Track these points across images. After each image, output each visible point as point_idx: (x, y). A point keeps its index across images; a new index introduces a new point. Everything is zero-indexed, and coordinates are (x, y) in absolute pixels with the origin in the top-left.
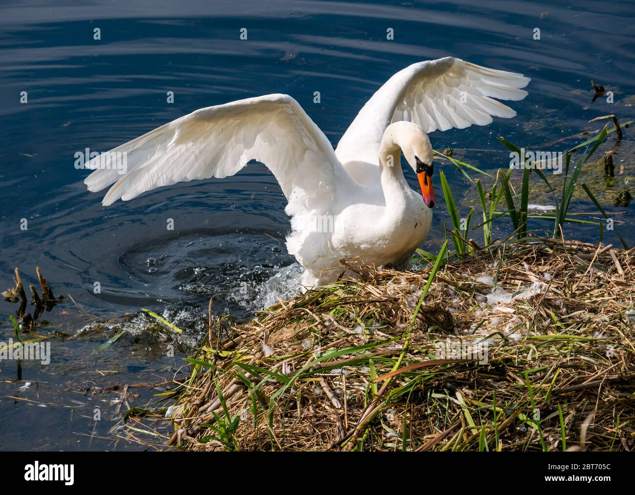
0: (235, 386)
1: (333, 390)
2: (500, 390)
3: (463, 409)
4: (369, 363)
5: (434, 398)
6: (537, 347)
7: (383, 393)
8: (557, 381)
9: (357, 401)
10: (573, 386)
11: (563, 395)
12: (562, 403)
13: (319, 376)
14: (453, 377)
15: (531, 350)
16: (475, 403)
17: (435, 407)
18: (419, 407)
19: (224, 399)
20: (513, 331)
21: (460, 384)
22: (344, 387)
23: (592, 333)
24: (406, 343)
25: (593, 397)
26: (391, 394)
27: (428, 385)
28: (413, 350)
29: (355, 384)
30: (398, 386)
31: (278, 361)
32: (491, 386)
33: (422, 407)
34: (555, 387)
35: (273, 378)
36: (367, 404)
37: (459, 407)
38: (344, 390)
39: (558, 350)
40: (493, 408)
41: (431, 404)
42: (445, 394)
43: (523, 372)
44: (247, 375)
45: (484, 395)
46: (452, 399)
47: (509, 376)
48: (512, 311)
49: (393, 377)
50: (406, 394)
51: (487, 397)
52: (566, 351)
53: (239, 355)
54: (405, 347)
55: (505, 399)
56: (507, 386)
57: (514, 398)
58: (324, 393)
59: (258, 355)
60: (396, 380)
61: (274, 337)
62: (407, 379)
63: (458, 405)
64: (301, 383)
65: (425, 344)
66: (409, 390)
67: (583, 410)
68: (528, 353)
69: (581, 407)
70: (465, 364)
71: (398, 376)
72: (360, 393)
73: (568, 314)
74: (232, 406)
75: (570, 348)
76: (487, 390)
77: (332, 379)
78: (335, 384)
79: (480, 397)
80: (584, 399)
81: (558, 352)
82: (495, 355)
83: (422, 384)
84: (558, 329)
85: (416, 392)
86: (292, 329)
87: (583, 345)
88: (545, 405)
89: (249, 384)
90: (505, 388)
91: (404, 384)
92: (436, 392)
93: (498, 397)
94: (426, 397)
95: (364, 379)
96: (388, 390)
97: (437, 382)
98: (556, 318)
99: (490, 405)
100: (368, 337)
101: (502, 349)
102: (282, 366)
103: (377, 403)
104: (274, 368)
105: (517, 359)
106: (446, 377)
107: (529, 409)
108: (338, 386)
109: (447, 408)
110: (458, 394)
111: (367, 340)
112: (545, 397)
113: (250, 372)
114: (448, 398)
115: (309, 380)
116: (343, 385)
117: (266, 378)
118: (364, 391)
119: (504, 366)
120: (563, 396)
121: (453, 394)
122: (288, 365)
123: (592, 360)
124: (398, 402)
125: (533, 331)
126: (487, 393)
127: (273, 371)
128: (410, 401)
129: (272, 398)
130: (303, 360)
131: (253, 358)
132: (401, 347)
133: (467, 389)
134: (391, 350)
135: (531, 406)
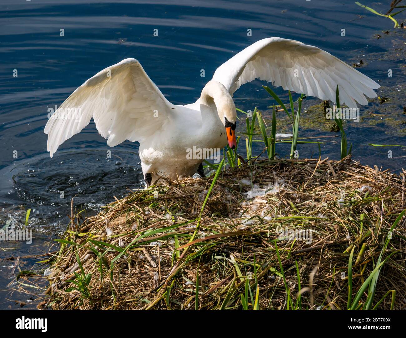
0: (88, 255)
1: (152, 255)
2: (258, 253)
3: (235, 266)
4: (174, 238)
5: (216, 259)
6: (282, 224)
7: (183, 257)
8: (295, 246)
9: (167, 262)
10: (304, 249)
11: (298, 254)
12: (298, 260)
13: (142, 247)
14: (228, 245)
15: (278, 226)
16: (243, 261)
17: (217, 265)
18: (206, 265)
19: (81, 264)
20: (266, 215)
21: (233, 250)
22: (159, 253)
23: (317, 214)
24: (198, 224)
25: (318, 255)
26: (188, 257)
27: (213, 251)
28: (203, 229)
29: (166, 251)
30: (193, 252)
31: (116, 238)
32: (253, 250)
33: (208, 265)
34: (293, 250)
35: (113, 249)
36: (173, 264)
37: (232, 264)
38: (158, 255)
39: (295, 226)
40: (253, 265)
41: (214, 263)
42: (223, 256)
43: (272, 241)
44: (96, 247)
45: (248, 256)
46: (227, 259)
47: (264, 243)
48: (265, 202)
49: (190, 246)
50: (198, 257)
51: (250, 257)
52: (300, 227)
53: (91, 235)
54: (197, 226)
55: (262, 258)
56: (263, 250)
57: (267, 257)
58: (146, 258)
59: (104, 234)
60: (192, 248)
61: (113, 222)
62: (198, 247)
63: (231, 263)
64: (131, 252)
65: (210, 225)
66: (200, 254)
67: (311, 264)
68: (276, 229)
69: (310, 262)
70: (236, 237)
71: (193, 246)
72: (168, 257)
73: (301, 203)
74: (87, 268)
75: (302, 224)
76: (250, 253)
77: (151, 249)
78: (152, 252)
79: (246, 258)
80: (312, 257)
81: (295, 227)
82: (255, 230)
83: (208, 250)
84: (295, 212)
85: (204, 255)
86: (125, 217)
87: (311, 222)
88: (287, 261)
89: (97, 253)
90: (261, 251)
91: (197, 251)
92: (217, 255)
93: (257, 257)
94: (211, 258)
95: (171, 248)
96: (187, 254)
97: (218, 249)
98: (293, 206)
99: (252, 263)
100: (174, 221)
101: (259, 226)
102: (118, 241)
103: (180, 263)
104: (113, 243)
105: (269, 232)
106: (224, 245)
108: (155, 253)
109: (224, 265)
110: (231, 256)
111: (173, 223)
112: (287, 256)
113: (98, 245)
114: (225, 258)
115: (136, 250)
116: (158, 252)
117: (109, 249)
118: (171, 256)
119: (260, 237)
120: (299, 256)
121: (228, 256)
122: (122, 240)
123: (317, 232)
124: (193, 262)
125: (279, 214)
126: (250, 255)
127: (113, 245)
128: (201, 261)
129: (112, 262)
130: (132, 237)
131: (100, 237)
132: (194, 227)
133: (237, 252)
134: (189, 229)
135: (278, 263)
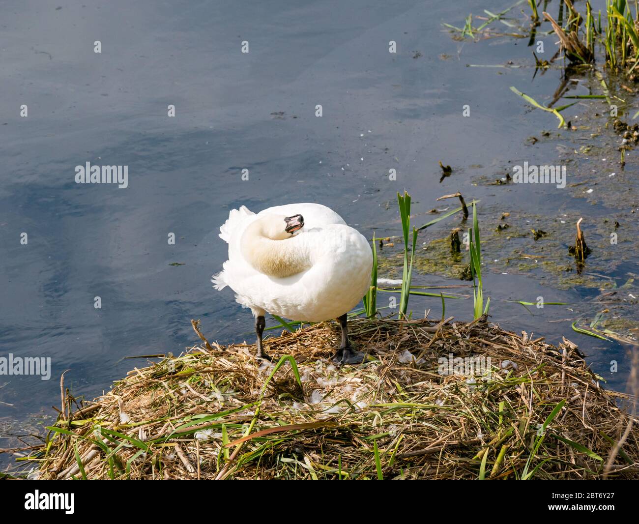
0: (94, 451)
1: (187, 455)
2: (346, 455)
3: (311, 473)
4: (221, 429)
5: (283, 463)
6: (382, 414)
7: (235, 458)
8: (400, 446)
9: (210, 465)
10: (415, 452)
11: (405, 459)
12: (405, 467)
13: (174, 442)
14: (301, 442)
15: (376, 417)
16: (322, 467)
17: (284, 471)
18: (269, 471)
19: (83, 465)
20: (360, 398)
21: (308, 449)
22: (198, 452)
23: (434, 401)
24: (257, 410)
25: (435, 461)
26: (242, 459)
27: (278, 450)
28: (264, 417)
29: (209, 449)
30: (249, 450)
31: (135, 427)
32: (338, 451)
33: (272, 471)
34: (398, 452)
35: (130, 444)
36: (220, 468)
37: (307, 471)
38: (198, 454)
39: (401, 417)
40: (338, 472)
41: (280, 469)
42: (294, 458)
43: (367, 438)
44: (105, 441)
45: (330, 459)
46: (300, 463)
47: (355, 441)
48: (359, 380)
49: (245, 442)
50: (257, 459)
51: (334, 462)
52: (409, 418)
53: (97, 422)
54: (256, 413)
55: (351, 463)
56: (353, 451)
57: (359, 462)
58: (179, 458)
59: (116, 421)
60: (247, 445)
61: (132, 403)
62: (257, 444)
63: (306, 469)
64: (157, 448)
65: (277, 411)
66: (259, 455)
67: (425, 474)
68: (373, 420)
69: (423, 472)
70: (313, 430)
71: (249, 442)
72: (213, 457)
73: (413, 384)
74: (91, 470)
75: (413, 415)
76: (333, 454)
77: (186, 444)
78: (189, 449)
79: (327, 462)
80: (426, 464)
81: (401, 419)
82: (342, 422)
83: (271, 449)
84: (403, 398)
85: (266, 457)
86: (149, 396)
87: (425, 412)
88: (388, 469)
89: (106, 449)
90: (351, 453)
91: (255, 449)
92: (284, 457)
93: (344, 461)
94: (275, 462)
95: (217, 445)
96: (239, 454)
97: (286, 447)
98: (400, 389)
99: (337, 469)
100: (223, 404)
101: (348, 415)
102: (138, 431)
103: (229, 467)
104: (130, 433)
105: (363, 425)
106: (294, 442)
107: (374, 472)
108: (192, 451)
109: (295, 471)
110: (306, 459)
111: (221, 407)
112: (389, 461)
113: (108, 438)
114: (296, 462)
115: (164, 445)
116: (197, 450)
117: (123, 444)
118: (216, 456)
119: (350, 432)
120: (406, 461)
121: (301, 458)
122: (145, 431)
123: (434, 427)
124: (250, 466)
125: (379, 399)
126: (334, 458)
127: (130, 436)
128: (260, 466)
129: (129, 462)
130: (159, 426)
131: (111, 425)
132: (252, 413)
133: (314, 453)
134: (243, 417)
135: (376, 470)
